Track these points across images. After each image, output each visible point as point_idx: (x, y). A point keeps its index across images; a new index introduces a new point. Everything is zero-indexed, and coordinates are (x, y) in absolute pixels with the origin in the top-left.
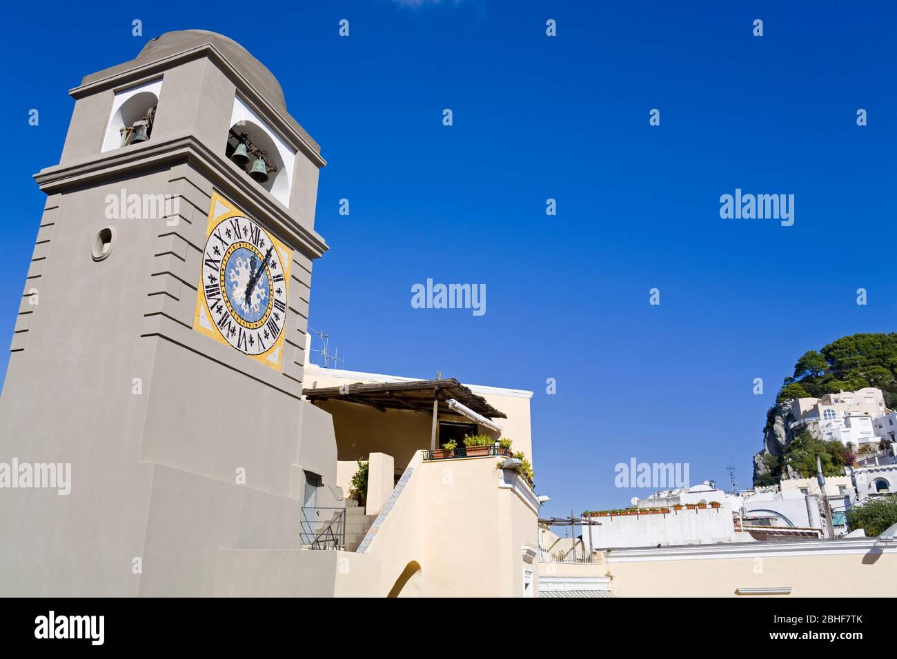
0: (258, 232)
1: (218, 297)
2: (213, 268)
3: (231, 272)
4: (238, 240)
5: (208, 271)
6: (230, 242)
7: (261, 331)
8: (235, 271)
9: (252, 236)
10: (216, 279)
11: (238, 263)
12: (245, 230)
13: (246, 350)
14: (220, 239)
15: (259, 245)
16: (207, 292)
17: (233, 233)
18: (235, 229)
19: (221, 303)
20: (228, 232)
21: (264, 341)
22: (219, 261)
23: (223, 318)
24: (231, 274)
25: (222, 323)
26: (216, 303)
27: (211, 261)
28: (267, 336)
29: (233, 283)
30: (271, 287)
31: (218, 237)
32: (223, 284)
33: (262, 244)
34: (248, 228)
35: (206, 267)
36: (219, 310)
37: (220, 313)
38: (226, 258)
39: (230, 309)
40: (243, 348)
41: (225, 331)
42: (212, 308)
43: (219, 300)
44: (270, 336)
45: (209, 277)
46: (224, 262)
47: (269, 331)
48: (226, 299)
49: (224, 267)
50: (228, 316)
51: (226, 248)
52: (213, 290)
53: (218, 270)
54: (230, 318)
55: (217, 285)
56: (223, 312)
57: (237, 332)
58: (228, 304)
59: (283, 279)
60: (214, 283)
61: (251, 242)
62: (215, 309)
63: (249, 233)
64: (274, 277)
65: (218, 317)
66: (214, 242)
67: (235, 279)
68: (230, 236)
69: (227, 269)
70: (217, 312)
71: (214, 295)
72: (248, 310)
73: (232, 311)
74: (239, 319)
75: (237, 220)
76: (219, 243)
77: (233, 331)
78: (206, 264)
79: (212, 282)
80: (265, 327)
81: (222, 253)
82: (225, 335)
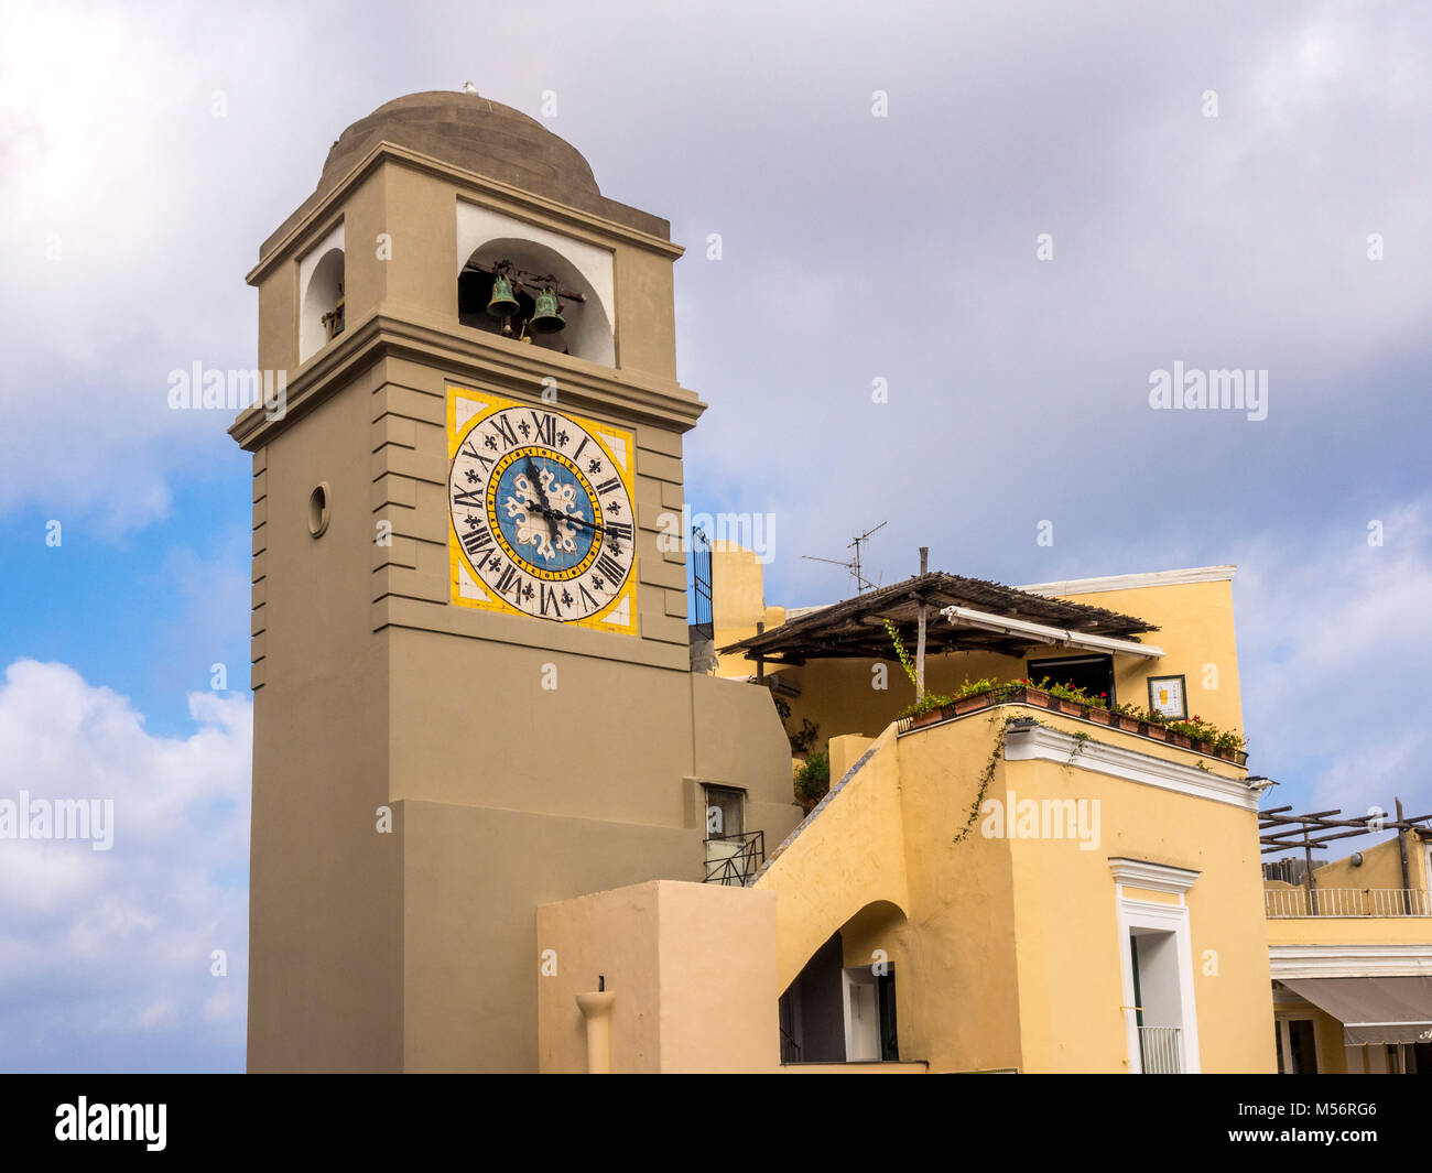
0: (551, 423)
1: (488, 546)
2: (470, 505)
3: (508, 502)
4: (510, 448)
5: (461, 513)
6: (495, 456)
7: (587, 580)
8: (516, 498)
9: (540, 432)
10: (480, 521)
11: (518, 484)
12: (524, 427)
13: (559, 615)
14: (476, 456)
15: (557, 443)
16: (467, 544)
17: (499, 441)
18: (502, 432)
19: (498, 553)
20: (490, 442)
21: (596, 594)
22: (481, 492)
23: (504, 576)
24: (509, 506)
26: (488, 556)
27: (466, 495)
28: (598, 584)
29: (514, 519)
30: (595, 505)
31: (470, 455)
32: (494, 524)
33: (564, 438)
34: (530, 421)
35: (456, 508)
36: (495, 566)
37: (498, 570)
38: (494, 483)
39: (516, 558)
40: (552, 613)
41: (511, 597)
42: (480, 566)
43: (492, 551)
44: (607, 585)
45: (467, 521)
46: (492, 491)
47: (601, 577)
48: (505, 546)
49: (491, 498)
50: (514, 570)
51: (490, 467)
52: (478, 539)
53: (481, 506)
54: (519, 572)
55: (484, 529)
56: (503, 568)
57: (536, 591)
58: (511, 553)
59: (619, 486)
60: (477, 528)
61: (540, 442)
62: (487, 566)
63: (533, 430)
64: (598, 487)
65: (493, 578)
66: (463, 465)
67: (517, 511)
68: (494, 446)
69: (499, 500)
70: (492, 569)
71: (481, 545)
72: (552, 553)
73: (520, 562)
74: (537, 571)
75: (504, 417)
76: (476, 465)
77: (529, 592)
78: (456, 502)
79: (473, 528)
80: (594, 571)
81: (484, 477)
82: (513, 601)
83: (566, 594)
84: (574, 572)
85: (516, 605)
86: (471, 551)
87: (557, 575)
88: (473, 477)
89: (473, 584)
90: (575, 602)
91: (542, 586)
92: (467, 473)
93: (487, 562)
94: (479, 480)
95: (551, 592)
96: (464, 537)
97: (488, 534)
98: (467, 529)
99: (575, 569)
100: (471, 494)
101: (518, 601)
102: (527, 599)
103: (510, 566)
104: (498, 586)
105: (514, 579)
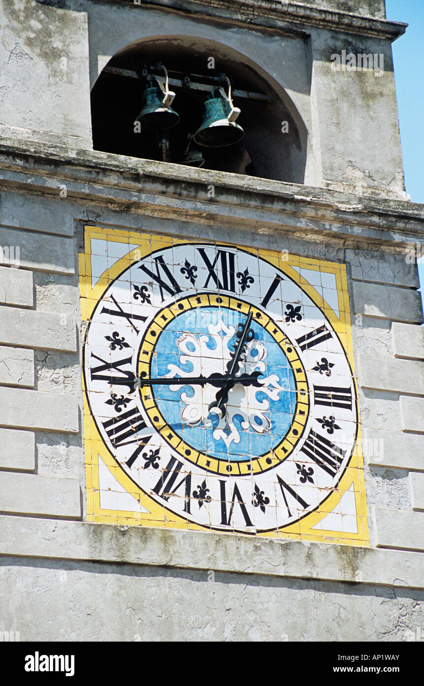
11: (183, 347)
16: (110, 433)
22: (129, 361)
25: (164, 488)
26: (141, 448)
27: (107, 366)
35: (93, 385)
38: (147, 347)
40: (237, 520)
41: (177, 502)
43: (146, 440)
45: (109, 402)
46: (144, 358)
51: (142, 326)
55: (135, 410)
56: (163, 463)
62: (140, 461)
65: (150, 478)
70: (147, 466)
77: (202, 494)
81: (133, 340)
83: (258, 493)
84: (269, 461)
85: (185, 514)
86: (117, 443)
87: (244, 467)
88: (116, 341)
89: (120, 489)
90: (272, 502)
91: (223, 483)
92: (108, 338)
93: (140, 456)
94: (127, 345)
95: (236, 491)
96: (106, 425)
97: (140, 418)
98: (111, 412)
99: (270, 456)
100: (115, 365)
101: (187, 508)
102: (201, 504)
103: (173, 459)
104: (157, 490)
105: (181, 477)
